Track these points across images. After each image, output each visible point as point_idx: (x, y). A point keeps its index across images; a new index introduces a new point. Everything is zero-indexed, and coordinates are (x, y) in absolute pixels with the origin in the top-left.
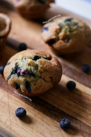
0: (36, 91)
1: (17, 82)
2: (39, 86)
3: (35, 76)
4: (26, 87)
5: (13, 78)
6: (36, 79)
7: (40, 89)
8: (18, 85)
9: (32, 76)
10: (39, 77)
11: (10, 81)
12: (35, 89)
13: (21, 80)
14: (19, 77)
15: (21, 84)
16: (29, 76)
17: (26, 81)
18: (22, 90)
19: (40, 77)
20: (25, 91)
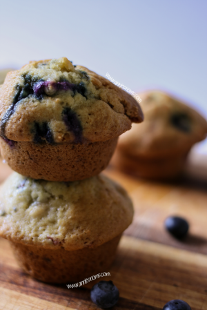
0: (98, 131)
1: (39, 115)
2: (103, 116)
3: (86, 94)
4: (66, 123)
5: (25, 108)
6: (88, 101)
7: (105, 124)
8: (41, 124)
9: (79, 92)
10: (95, 97)
11: (14, 121)
12: (92, 125)
13: (51, 107)
14: (43, 100)
15: (50, 118)
16: (70, 92)
17: (64, 105)
18: (55, 135)
19: (99, 98)
20: (66, 134)
